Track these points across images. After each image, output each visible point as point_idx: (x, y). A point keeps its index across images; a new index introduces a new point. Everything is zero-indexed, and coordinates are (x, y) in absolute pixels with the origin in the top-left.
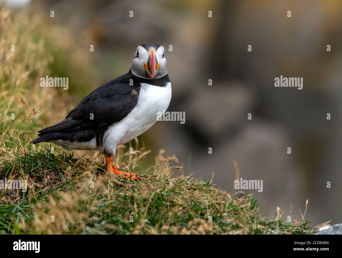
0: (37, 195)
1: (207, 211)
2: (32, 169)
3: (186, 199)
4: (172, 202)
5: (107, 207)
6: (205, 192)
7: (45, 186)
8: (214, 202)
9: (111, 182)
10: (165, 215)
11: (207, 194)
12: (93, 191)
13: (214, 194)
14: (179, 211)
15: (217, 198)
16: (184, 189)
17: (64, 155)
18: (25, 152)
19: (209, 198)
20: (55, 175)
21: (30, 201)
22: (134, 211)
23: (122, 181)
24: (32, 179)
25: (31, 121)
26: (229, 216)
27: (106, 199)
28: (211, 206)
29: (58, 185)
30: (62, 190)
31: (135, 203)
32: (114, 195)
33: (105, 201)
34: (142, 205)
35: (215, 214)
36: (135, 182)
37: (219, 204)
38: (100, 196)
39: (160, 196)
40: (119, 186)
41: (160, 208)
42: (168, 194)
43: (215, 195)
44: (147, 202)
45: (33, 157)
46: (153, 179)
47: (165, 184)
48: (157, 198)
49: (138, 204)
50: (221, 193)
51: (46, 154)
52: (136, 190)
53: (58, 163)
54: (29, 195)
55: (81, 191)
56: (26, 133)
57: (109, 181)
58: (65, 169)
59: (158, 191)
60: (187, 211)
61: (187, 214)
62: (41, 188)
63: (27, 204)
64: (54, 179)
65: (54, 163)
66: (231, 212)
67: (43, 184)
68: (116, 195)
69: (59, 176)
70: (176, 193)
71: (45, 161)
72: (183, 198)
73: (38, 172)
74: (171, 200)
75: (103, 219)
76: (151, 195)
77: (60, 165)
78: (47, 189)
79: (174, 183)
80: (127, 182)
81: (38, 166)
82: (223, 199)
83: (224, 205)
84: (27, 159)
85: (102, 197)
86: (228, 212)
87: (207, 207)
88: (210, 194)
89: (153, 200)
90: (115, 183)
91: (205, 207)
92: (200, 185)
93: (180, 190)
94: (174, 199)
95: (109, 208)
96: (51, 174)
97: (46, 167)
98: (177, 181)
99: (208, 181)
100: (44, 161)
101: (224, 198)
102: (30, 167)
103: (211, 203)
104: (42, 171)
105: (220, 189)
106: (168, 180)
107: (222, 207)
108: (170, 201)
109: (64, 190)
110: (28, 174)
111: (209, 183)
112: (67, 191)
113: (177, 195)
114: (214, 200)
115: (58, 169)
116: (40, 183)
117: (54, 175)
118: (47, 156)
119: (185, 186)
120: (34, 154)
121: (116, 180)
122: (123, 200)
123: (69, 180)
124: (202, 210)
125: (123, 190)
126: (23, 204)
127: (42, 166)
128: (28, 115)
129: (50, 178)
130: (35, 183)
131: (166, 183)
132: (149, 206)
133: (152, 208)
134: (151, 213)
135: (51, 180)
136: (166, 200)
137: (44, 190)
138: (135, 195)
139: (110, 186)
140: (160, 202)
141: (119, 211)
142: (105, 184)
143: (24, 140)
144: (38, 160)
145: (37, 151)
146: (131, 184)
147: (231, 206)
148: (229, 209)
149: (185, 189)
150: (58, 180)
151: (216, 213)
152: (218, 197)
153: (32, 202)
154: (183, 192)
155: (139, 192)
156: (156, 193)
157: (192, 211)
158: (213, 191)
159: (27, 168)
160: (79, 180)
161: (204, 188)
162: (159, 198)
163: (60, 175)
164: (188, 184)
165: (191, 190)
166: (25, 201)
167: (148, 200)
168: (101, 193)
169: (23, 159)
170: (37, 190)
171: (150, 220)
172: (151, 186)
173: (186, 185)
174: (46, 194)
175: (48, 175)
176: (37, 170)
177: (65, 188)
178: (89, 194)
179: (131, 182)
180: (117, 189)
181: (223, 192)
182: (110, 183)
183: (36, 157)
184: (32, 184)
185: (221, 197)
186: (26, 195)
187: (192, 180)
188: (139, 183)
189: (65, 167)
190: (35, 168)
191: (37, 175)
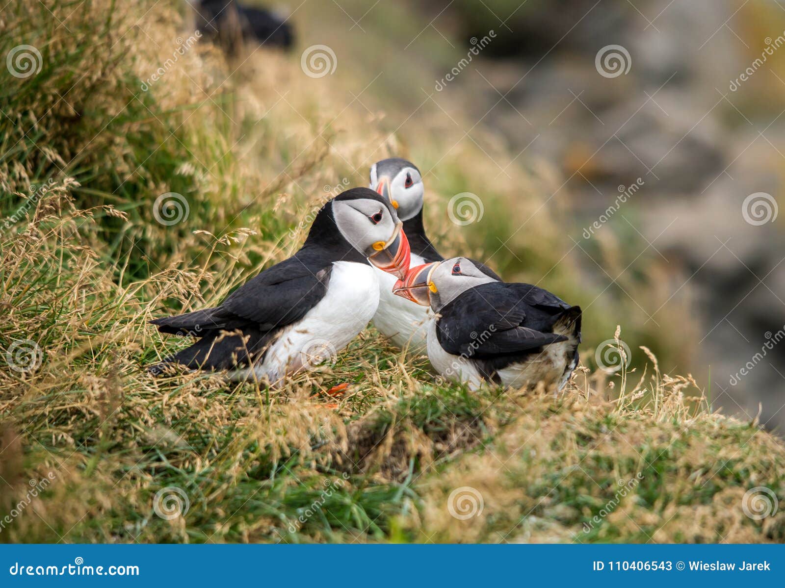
2: (429, 419)
5: (567, 479)
7: (454, 448)
20: (472, 426)
21: (425, 475)
22: (614, 483)
24: (428, 436)
27: (564, 465)
32: (578, 454)
33: (561, 468)
38: (553, 460)
39: (661, 452)
40: (587, 438)
41: (662, 474)
44: (636, 465)
48: (655, 456)
57: (567, 432)
58: (487, 415)
62: (446, 451)
64: (469, 433)
65: (467, 406)
67: (450, 445)
69: (477, 429)
71: (450, 402)
73: (440, 424)
75: (560, 501)
76: (642, 452)
78: (457, 452)
81: (439, 412)
84: (420, 401)
95: (570, 479)
96: (464, 425)
97: (454, 413)
99: (750, 420)
100: (447, 403)
102: (424, 415)
104: (446, 421)
110: (422, 428)
111: (752, 423)
115: (475, 416)
116: (445, 443)
117: (469, 427)
121: (582, 427)
122: (594, 463)
123: (495, 434)
125: (594, 445)
127: (446, 411)
129: (462, 433)
130: (433, 444)
131: (673, 428)
133: (648, 477)
134: (647, 485)
135: (464, 437)
136: (672, 458)
139: (571, 440)
140: (661, 463)
144: (439, 401)
146: (609, 433)
150: (477, 435)
156: (651, 448)
159: (420, 417)
162: (661, 457)
163: (480, 427)
167: (639, 462)
170: (438, 455)
171: (643, 497)
176: (438, 420)
177: (487, 449)
180: (583, 445)
182: (570, 435)
184: (428, 445)
189: (487, 412)
190: (434, 417)
191: (438, 429)
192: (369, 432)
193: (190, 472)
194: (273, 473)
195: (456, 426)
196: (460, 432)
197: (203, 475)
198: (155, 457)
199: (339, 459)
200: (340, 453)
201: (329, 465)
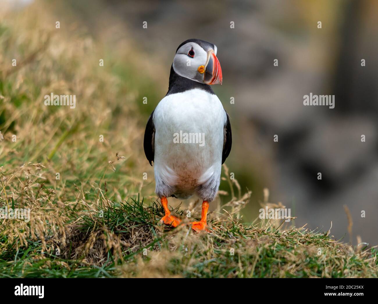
0: (123, 256)
1: (324, 268)
2: (118, 225)
3: (300, 254)
4: (284, 258)
5: (207, 267)
6: (322, 245)
7: (133, 244)
8: (333, 257)
9: (210, 237)
10: (275, 273)
11: (324, 248)
12: (189, 248)
13: (332, 247)
14: (291, 269)
15: (337, 253)
16: (297, 243)
17: (155, 207)
18: (108, 204)
19: (327, 252)
20: (145, 231)
21: (116, 263)
22: (238, 270)
23: (224, 236)
24: (118, 236)
25: (114, 168)
26: (351, 273)
27: (205, 258)
28: (329, 262)
29: (148, 243)
30: (154, 248)
31: (240, 261)
32: (215, 252)
33: (204, 259)
34: (247, 263)
35: (334, 271)
36: (239, 236)
37: (339, 259)
38: (199, 254)
39: (269, 252)
40: (220, 241)
41: (270, 266)
42: (278, 249)
43: (334, 249)
44: (253, 259)
45: (118, 210)
46: (261, 232)
47: (274, 238)
48: (265, 254)
49: (242, 262)
50: (341, 246)
51: (133, 206)
52: (240, 245)
53: (147, 217)
54: (114, 256)
55: (176, 248)
56: (109, 183)
57: (208, 236)
58: (156, 223)
59: (267, 246)
60: (301, 268)
61: (301, 272)
62: (129, 246)
63: (113, 265)
64: (144, 235)
65: (143, 217)
66: (353, 268)
67: (131, 242)
68: (217, 253)
69: (149, 232)
70: (288, 247)
71: (132, 214)
72: (296, 254)
73: (124, 228)
74: (282, 256)
76: (258, 251)
77: (150, 219)
78: (136, 247)
79: (285, 235)
80: (229, 237)
81: (124, 221)
82: (343, 253)
83: (345, 260)
84: (111, 213)
85: (200, 255)
86: (350, 269)
87: (325, 263)
88: (328, 248)
89: (260, 256)
90: (215, 238)
91: (323, 263)
92: (316, 237)
93: (292, 244)
94: (285, 255)
95: (209, 267)
96: (140, 230)
97: (134, 222)
98: (289, 233)
99: (325, 233)
100: (130, 215)
101: (344, 251)
102: (114, 222)
103: (329, 258)
104: (129, 227)
105: (340, 242)
106: (279, 232)
107: (343, 262)
108: (281, 258)
109: (155, 248)
110: (113, 231)
111: (326, 234)
112: (159, 250)
113: (289, 250)
114: (333, 255)
115: (147, 224)
116: (127, 241)
117: (143, 231)
118: (135, 209)
119: (298, 239)
120: (119, 207)
121: (217, 234)
122: (225, 258)
123: (162, 236)
124: (319, 267)
125: (225, 246)
126: (108, 266)
127: (128, 220)
128: (111, 161)
129: (139, 235)
130: (121, 241)
131: (276, 236)
132: (257, 263)
133: (260, 266)
134: (259, 272)
135: (140, 237)
136: (276, 256)
137: (132, 249)
138: (239, 251)
139: (210, 242)
140: (269, 258)
141: (221, 271)
142: (204, 239)
143: (106, 191)
144: (124, 214)
145: (123, 204)
146: (235, 238)
147: (353, 261)
148: (350, 264)
149: (299, 243)
150: (149, 237)
151: (335, 269)
152: (338, 251)
153: (118, 264)
154: (296, 246)
155: (243, 248)
156: (264, 249)
157: (307, 269)
158: (332, 244)
159: (112, 224)
160: (173, 236)
161: (321, 240)
162: (268, 254)
163: (151, 231)
164: (302, 237)
165: (305, 244)
166: (110, 263)
167: (255, 258)
168: (200, 250)
169: (107, 214)
170: (124, 249)
172: (258, 240)
173: (300, 238)
174: (134, 254)
175: (136, 231)
176: (123, 226)
177: (156, 246)
178: (186, 252)
179: (234, 236)
180: (218, 246)
181: (343, 245)
182: (210, 239)
183: (121, 211)
184: (118, 242)
185: (342, 251)
186: (111, 255)
187: (306, 232)
188: (244, 237)
189: (156, 221)
190: (121, 224)
191: (124, 231)
192: (79, 232)
194: (16, 257)
200: (60, 245)
201: (52, 253)
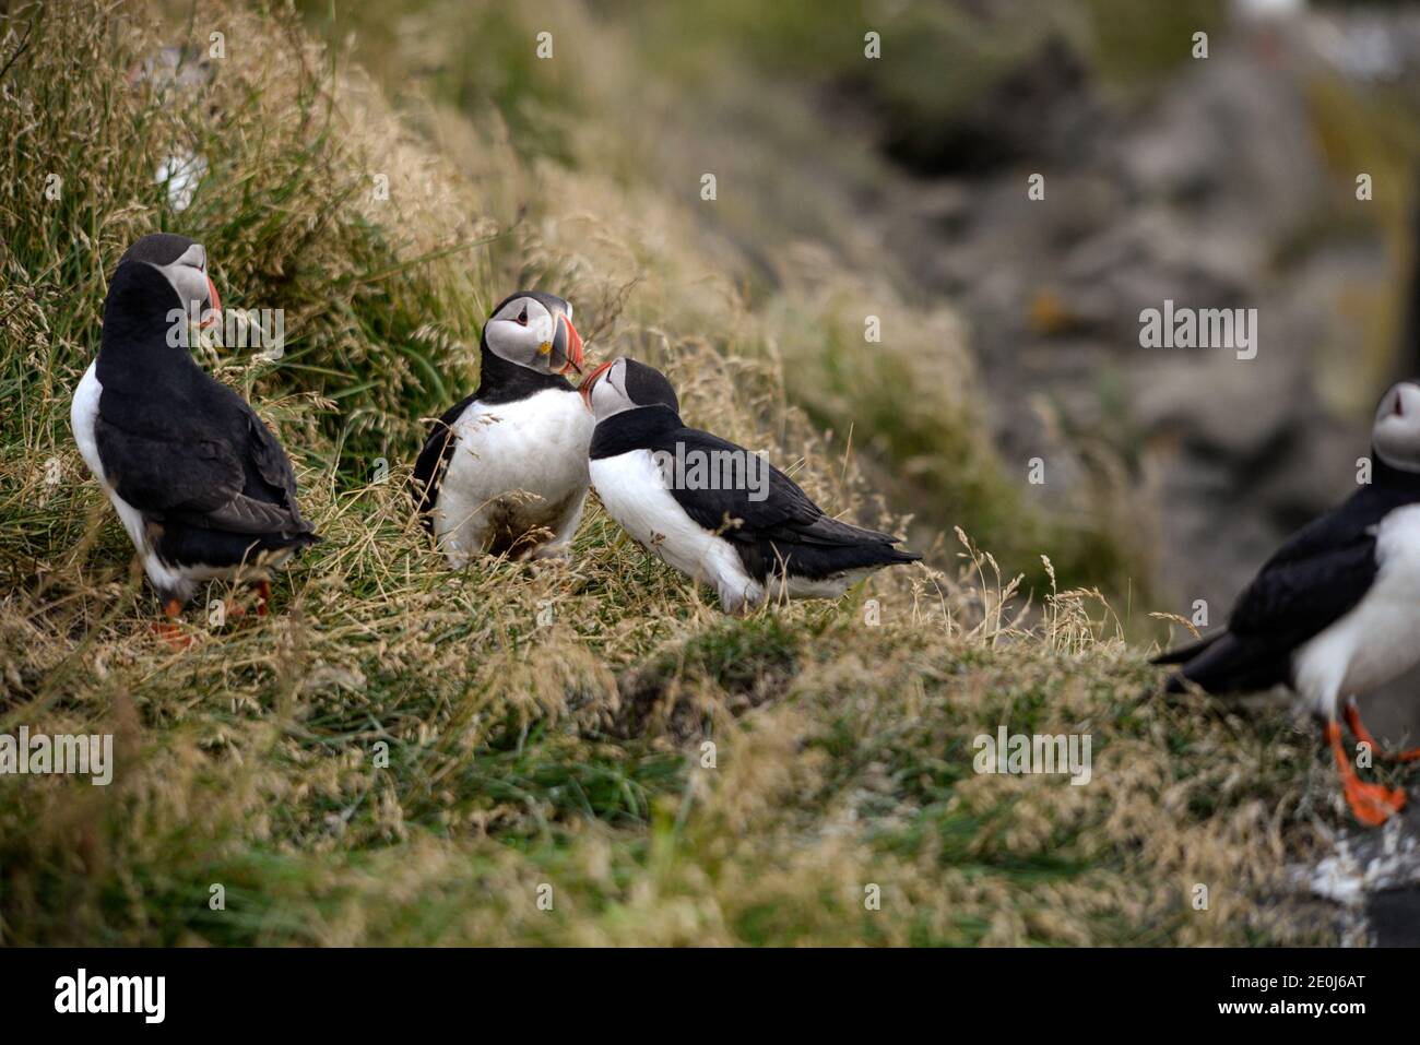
127: (750, 651)
129: (772, 680)
135: (774, 684)
144: (742, 638)
175: (766, 673)
176: (740, 664)
190: (736, 660)
191: (741, 674)
192: (649, 682)
193: (413, 742)
194: (521, 742)
195: (765, 671)
196: (769, 677)
197: (428, 748)
198: (366, 726)
199: (609, 720)
200: (610, 712)
201: (597, 730)
